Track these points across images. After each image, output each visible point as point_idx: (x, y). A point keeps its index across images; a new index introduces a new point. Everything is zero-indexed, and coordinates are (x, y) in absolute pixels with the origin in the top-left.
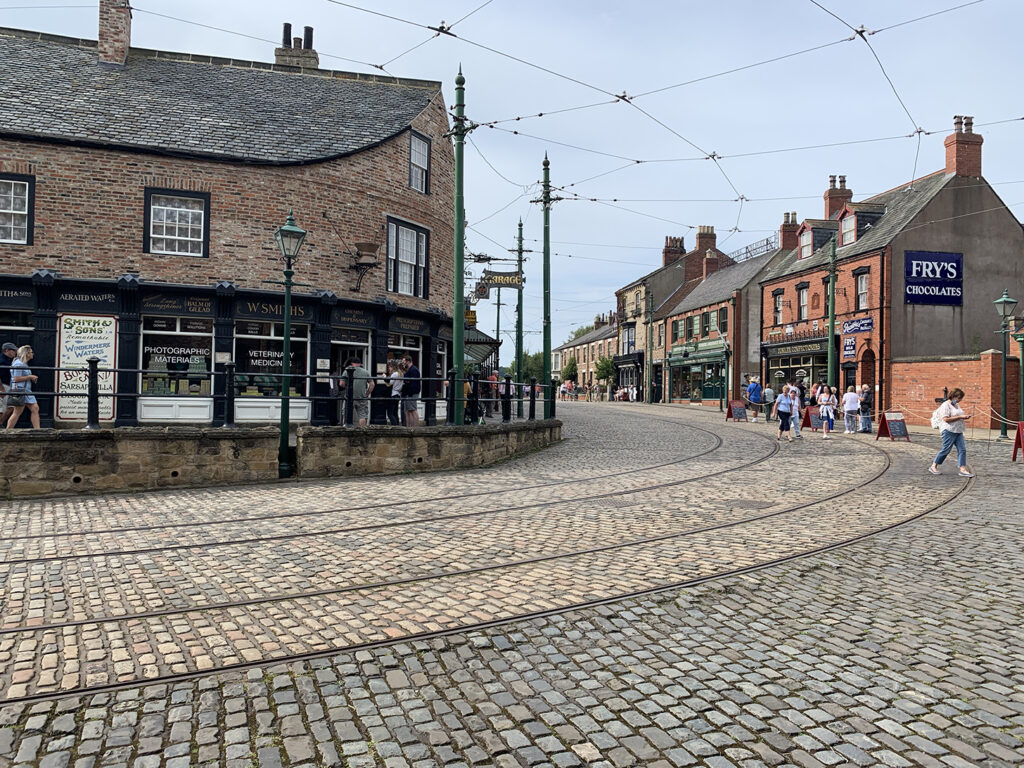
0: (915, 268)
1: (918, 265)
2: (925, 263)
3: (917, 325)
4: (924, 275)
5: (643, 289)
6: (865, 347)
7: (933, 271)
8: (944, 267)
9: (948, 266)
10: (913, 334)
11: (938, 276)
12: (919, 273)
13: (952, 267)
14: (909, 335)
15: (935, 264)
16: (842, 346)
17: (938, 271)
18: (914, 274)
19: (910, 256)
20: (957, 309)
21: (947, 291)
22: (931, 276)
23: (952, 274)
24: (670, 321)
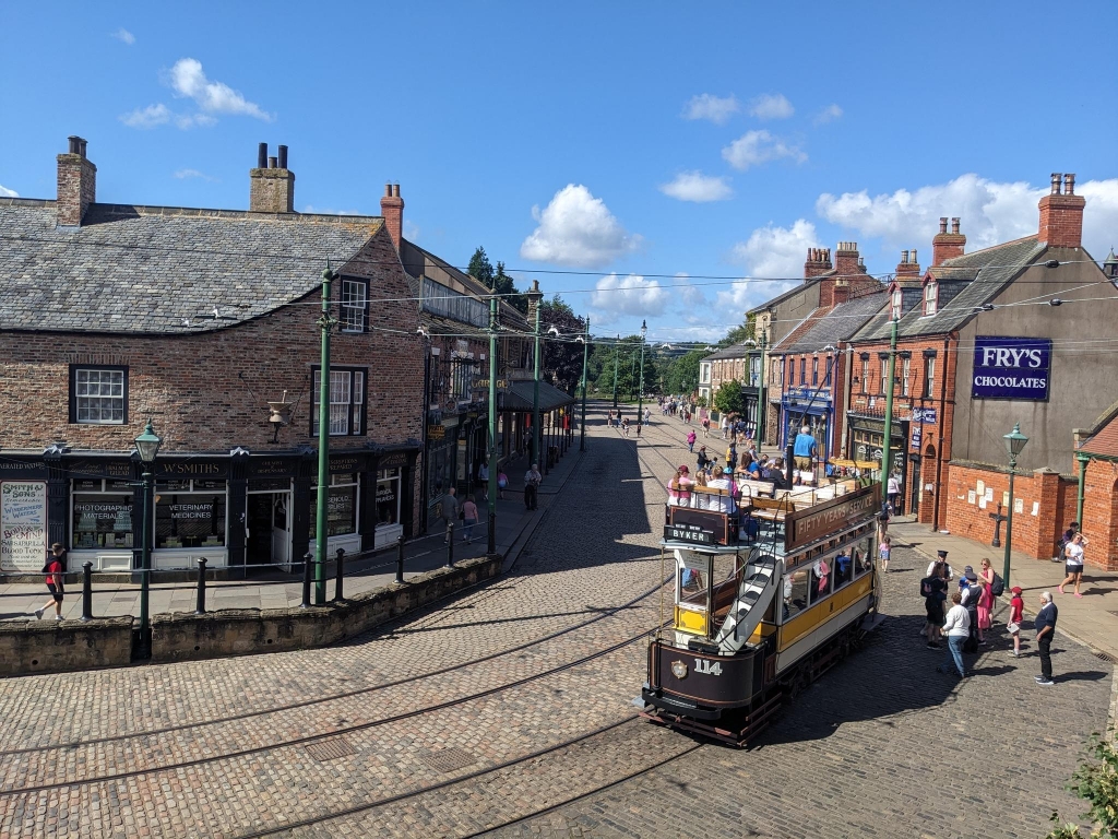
0: (986, 357)
1: (991, 353)
2: (1000, 350)
3: (987, 421)
4: (998, 364)
5: (769, 315)
6: (928, 442)
7: (1011, 359)
8: (1025, 354)
9: (1030, 353)
10: (980, 432)
11: (1017, 364)
12: (992, 362)
13: (1036, 354)
14: (976, 433)
15: (1014, 351)
16: (910, 435)
17: (1017, 359)
18: (986, 363)
19: (981, 342)
20: (1040, 404)
21: (1027, 383)
22: (1007, 364)
23: (1034, 363)
24: (788, 358)
